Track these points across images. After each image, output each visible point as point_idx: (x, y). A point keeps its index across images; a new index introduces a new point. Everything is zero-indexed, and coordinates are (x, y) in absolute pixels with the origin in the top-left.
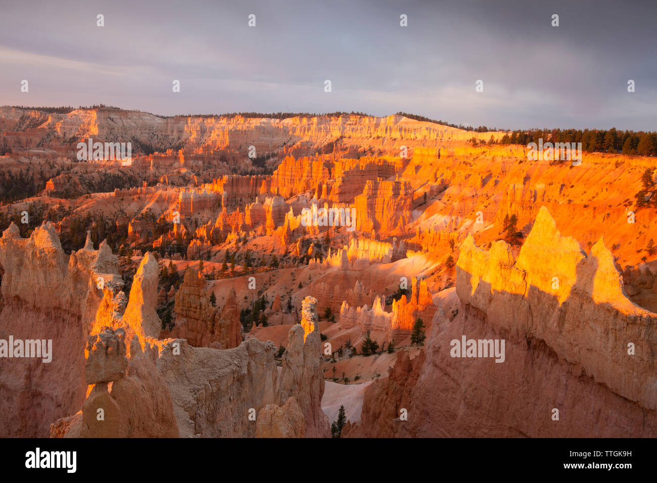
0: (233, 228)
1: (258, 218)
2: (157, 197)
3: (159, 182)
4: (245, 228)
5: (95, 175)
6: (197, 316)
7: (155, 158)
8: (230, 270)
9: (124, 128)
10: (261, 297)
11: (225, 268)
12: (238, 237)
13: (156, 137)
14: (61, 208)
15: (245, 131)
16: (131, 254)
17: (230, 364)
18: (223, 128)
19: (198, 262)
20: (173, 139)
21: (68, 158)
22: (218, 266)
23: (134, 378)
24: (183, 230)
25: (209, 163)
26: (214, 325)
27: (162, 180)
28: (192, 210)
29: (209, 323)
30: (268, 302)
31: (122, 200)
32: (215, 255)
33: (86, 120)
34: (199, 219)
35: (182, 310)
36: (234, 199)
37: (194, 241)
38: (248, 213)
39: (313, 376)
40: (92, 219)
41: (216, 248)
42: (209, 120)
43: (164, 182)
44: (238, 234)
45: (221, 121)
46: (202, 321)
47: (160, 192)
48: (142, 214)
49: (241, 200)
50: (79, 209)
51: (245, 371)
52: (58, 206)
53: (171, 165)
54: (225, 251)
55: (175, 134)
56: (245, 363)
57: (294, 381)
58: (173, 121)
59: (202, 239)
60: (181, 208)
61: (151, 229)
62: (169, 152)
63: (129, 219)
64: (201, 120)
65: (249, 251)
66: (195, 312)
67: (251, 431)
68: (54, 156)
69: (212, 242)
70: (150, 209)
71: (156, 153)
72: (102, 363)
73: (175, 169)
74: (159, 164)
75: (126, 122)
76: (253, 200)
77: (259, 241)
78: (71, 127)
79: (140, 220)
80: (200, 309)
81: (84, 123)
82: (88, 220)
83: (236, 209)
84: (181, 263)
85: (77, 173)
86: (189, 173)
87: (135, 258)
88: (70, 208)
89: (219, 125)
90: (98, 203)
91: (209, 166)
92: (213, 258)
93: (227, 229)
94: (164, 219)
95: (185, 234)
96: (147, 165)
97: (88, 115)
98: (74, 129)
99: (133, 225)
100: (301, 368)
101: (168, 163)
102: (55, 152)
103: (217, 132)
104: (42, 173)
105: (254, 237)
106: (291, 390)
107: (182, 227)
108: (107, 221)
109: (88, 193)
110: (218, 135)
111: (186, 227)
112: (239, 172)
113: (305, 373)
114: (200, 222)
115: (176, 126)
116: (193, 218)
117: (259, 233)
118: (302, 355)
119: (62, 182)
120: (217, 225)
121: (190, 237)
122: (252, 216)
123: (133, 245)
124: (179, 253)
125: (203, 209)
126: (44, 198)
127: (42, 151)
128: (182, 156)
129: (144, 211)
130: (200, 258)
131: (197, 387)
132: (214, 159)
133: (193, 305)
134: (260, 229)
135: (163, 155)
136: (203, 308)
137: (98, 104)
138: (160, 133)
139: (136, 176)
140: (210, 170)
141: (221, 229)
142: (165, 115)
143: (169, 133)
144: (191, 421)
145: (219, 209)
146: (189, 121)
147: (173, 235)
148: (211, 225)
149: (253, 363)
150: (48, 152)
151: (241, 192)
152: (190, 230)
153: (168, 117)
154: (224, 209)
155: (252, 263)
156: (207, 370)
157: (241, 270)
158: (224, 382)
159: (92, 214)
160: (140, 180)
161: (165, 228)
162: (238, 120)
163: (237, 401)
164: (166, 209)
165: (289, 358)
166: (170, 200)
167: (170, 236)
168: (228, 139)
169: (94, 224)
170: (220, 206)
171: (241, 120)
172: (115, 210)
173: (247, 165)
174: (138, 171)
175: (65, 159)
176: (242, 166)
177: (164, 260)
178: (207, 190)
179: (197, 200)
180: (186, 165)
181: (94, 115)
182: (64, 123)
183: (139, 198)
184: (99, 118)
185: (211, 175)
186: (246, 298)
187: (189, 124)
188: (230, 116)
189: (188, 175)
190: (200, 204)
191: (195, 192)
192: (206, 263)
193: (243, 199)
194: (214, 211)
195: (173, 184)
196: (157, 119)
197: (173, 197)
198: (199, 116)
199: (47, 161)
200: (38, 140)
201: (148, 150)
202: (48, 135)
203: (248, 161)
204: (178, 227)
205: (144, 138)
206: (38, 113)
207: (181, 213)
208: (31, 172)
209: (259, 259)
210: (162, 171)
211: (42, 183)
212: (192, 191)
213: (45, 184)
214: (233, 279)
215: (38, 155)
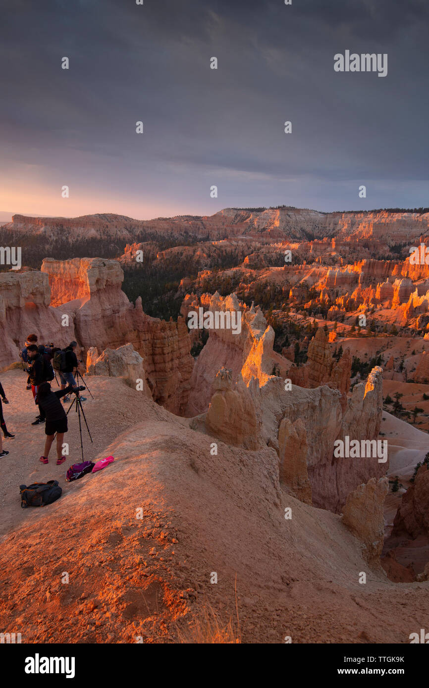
0: (365, 300)
1: (387, 295)
2: (312, 272)
3: (315, 261)
4: (375, 301)
5: (274, 254)
6: (322, 362)
7: (314, 244)
8: (357, 332)
9: (296, 222)
10: (378, 356)
11: (353, 330)
12: (367, 308)
13: (317, 228)
14: (251, 276)
15: (387, 223)
16: (289, 311)
17: (307, 397)
18: (369, 221)
19: (334, 323)
20: (330, 230)
21: (259, 242)
22: (348, 327)
24: (327, 298)
25: (354, 249)
26: (331, 370)
27: (317, 260)
28: (335, 284)
29: (328, 368)
30: (384, 361)
31: (288, 273)
32: (348, 319)
33: (272, 217)
34: (340, 291)
35: (312, 355)
36: (369, 278)
37: (334, 306)
38: (378, 290)
39: (370, 419)
40: (268, 284)
41: (349, 314)
42: (359, 215)
43: (319, 261)
44: (368, 306)
45: (369, 216)
46: (325, 365)
47: (314, 269)
48: (300, 284)
49: (374, 279)
50: (261, 277)
51: (317, 404)
52: (249, 274)
53: (325, 249)
54: (355, 318)
55: (332, 226)
56: (318, 399)
57: (354, 418)
58: (331, 216)
59: (339, 306)
60: (327, 282)
61: (305, 295)
62: (325, 239)
63: (291, 287)
64: (352, 215)
65: (374, 319)
66: (320, 359)
67: (317, 439)
68: (251, 241)
69: (346, 309)
70: (306, 281)
71: (316, 240)
73: (328, 252)
74: (316, 249)
75: (299, 217)
76: (384, 280)
77: (384, 312)
78: (262, 221)
79: (298, 288)
80: (324, 357)
81: (271, 219)
82: (266, 285)
83: (369, 286)
84: (321, 322)
85: (263, 253)
86: (338, 256)
87: (291, 314)
88: (256, 276)
89: (366, 219)
90: (273, 274)
91: (354, 250)
92: (346, 321)
93: (360, 300)
94: (314, 288)
95: (328, 301)
96: (308, 249)
97: (274, 213)
98: (265, 223)
99: (293, 291)
100: (360, 412)
101: (323, 248)
102: (252, 238)
103: (364, 225)
104: (243, 252)
105: (381, 309)
106: (351, 424)
107: (326, 296)
108: (277, 286)
109: (268, 267)
110: (364, 227)
111: (329, 296)
112: (377, 256)
113: (363, 416)
114: (340, 293)
115: (333, 220)
116: (335, 290)
117: (386, 306)
119: (254, 258)
120: (352, 297)
121: (332, 303)
122: (382, 293)
123: (291, 305)
124: (321, 315)
125: (344, 284)
126: (242, 268)
127: (244, 237)
128: (334, 243)
129: (301, 282)
130: (336, 320)
132: (358, 245)
133: (320, 354)
134: (386, 304)
135: (320, 242)
136: (326, 357)
137: (281, 205)
138: (321, 225)
139: (300, 256)
140: (354, 254)
141: (355, 300)
142: (326, 212)
143: (327, 225)
144: (276, 422)
145: (356, 285)
146: (343, 216)
147: (319, 301)
148: (348, 297)
149: (323, 401)
150: (249, 238)
151: (375, 273)
152: (332, 298)
153: (328, 213)
154: (360, 285)
155: (376, 329)
156: (293, 397)
157: (366, 333)
158: (302, 406)
159: (268, 281)
160: (302, 259)
161: (314, 295)
162: (383, 215)
163: (310, 419)
164: (317, 282)
166: (320, 275)
167: (317, 301)
168: (372, 230)
169: (269, 288)
170: (357, 282)
171: (386, 215)
172: (283, 280)
173: (385, 251)
174: (301, 253)
175: (257, 243)
176: (381, 252)
177: (310, 318)
178: (349, 269)
179: (340, 277)
180: (336, 250)
181: (278, 212)
182: (259, 219)
183: (299, 272)
184: (281, 215)
185: (355, 258)
186: (366, 354)
187: (343, 219)
188: (376, 212)
189: (336, 257)
190: (343, 280)
191: (339, 271)
192: (339, 324)
193: (377, 279)
194: (352, 286)
195: (324, 263)
196: (320, 215)
197: (323, 273)
198: (352, 212)
199: (247, 244)
200: (243, 230)
201: (310, 238)
202: (249, 227)
203: (386, 248)
204: (324, 295)
205: (309, 229)
206: (245, 212)
207: (327, 286)
208: (237, 251)
209: (382, 327)
210: (319, 253)
211: (242, 258)
212: (337, 270)
213: (244, 259)
214: (358, 338)
215: (242, 240)
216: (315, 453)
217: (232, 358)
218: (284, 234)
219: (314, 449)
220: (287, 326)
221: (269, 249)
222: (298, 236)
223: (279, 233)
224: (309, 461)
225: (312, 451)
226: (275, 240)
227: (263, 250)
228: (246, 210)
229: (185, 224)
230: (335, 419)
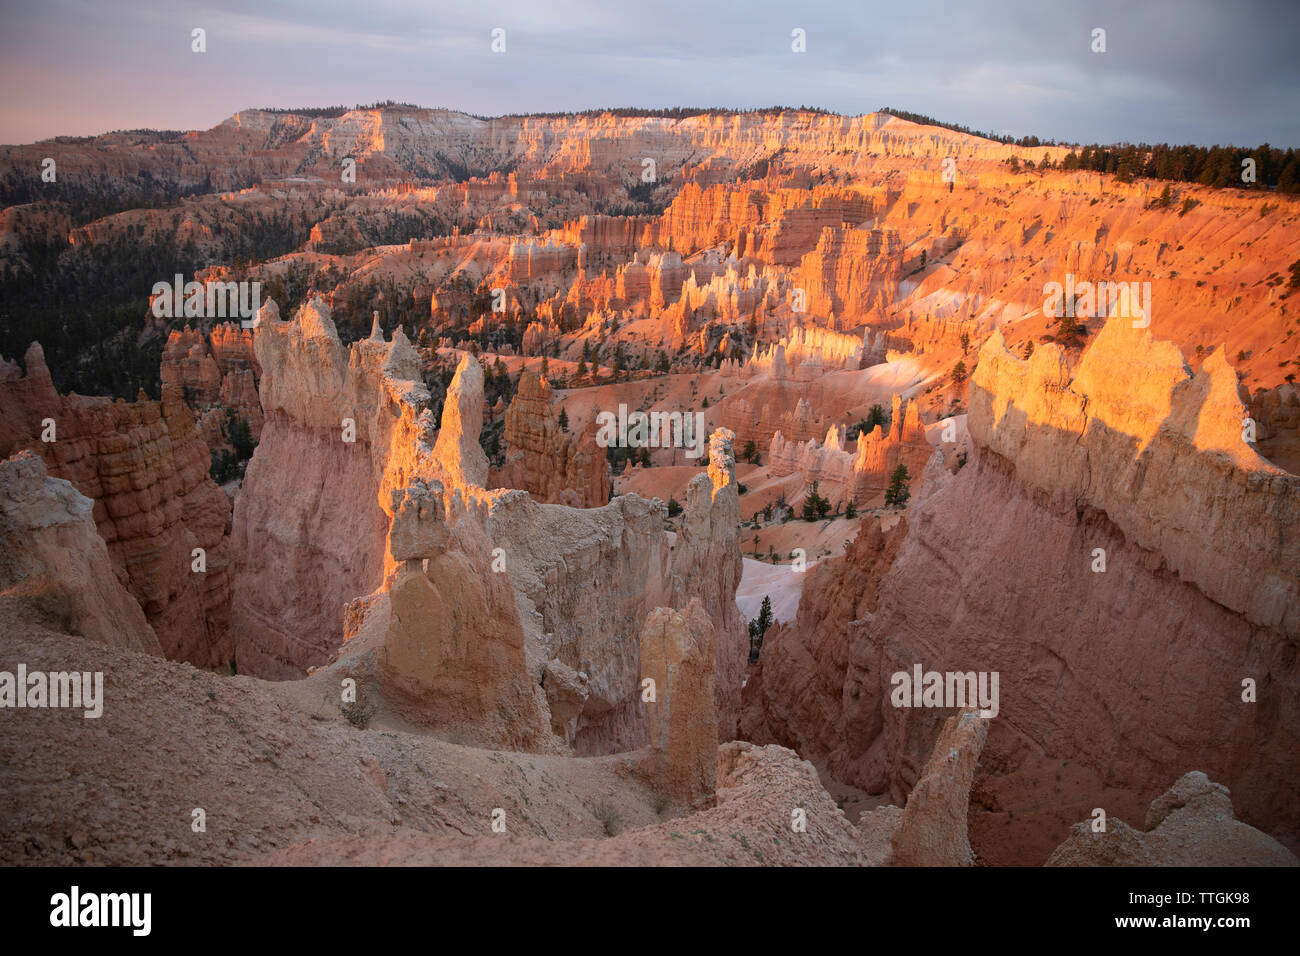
0: (596, 302)
1: (637, 289)
2: (476, 251)
3: (478, 227)
4: (615, 304)
5: (380, 216)
6: (539, 447)
7: (471, 187)
8: (590, 374)
9: (423, 139)
11: (583, 370)
12: (603, 320)
13: (472, 152)
14: (333, 270)
15: (618, 140)
16: (437, 344)
17: (595, 532)
18: (581, 135)
19: (540, 359)
20: (500, 155)
21: (341, 190)
22: (572, 367)
23: (457, 554)
24: (516, 307)
25: (558, 196)
26: (566, 462)
27: (482, 224)
28: (529, 274)
29: (558, 459)
31: (422, 256)
32: (567, 348)
33: (366, 128)
34: (542, 289)
35: (516, 437)
36: (597, 256)
37: (534, 324)
38: (620, 279)
39: (725, 555)
40: (378, 287)
41: (568, 337)
42: (558, 122)
43: (486, 227)
44: (605, 315)
45: (578, 124)
46: (548, 455)
47: (479, 243)
48: (452, 280)
49: (609, 258)
50: (358, 271)
51: (618, 543)
52: (329, 266)
53: (496, 199)
54: (583, 343)
55: (504, 147)
56: (618, 531)
57: (694, 560)
58: (500, 125)
59: (545, 322)
60: (513, 270)
61: (466, 304)
62: (494, 177)
63: (433, 287)
64: (544, 121)
65: (621, 342)
66: (536, 441)
67: (627, 632)
68: (321, 188)
69: (561, 327)
70: (465, 272)
71: (473, 179)
72: (413, 532)
73: (503, 205)
74: (477, 198)
75: (427, 129)
76: (629, 258)
77: (638, 326)
78: (343, 139)
79: (449, 289)
80: (545, 436)
81: (363, 132)
82: (373, 288)
83: (601, 272)
84: (513, 360)
85: (354, 214)
86: (526, 213)
87: (442, 351)
88: (345, 269)
89: (574, 130)
90: (386, 262)
91: (558, 199)
92: (563, 354)
93: (587, 306)
94: (486, 288)
95: (519, 314)
96: (459, 199)
97: (369, 119)
98: (348, 143)
99: (439, 297)
100: (705, 543)
101: (491, 196)
102: (322, 180)
103: (571, 143)
104: (304, 215)
105: (631, 321)
106: (689, 575)
107: (514, 300)
108: (400, 290)
109: (371, 246)
110: (572, 148)
111: (520, 303)
112: (606, 210)
113: (712, 550)
114: (542, 293)
115: (504, 133)
116: (531, 287)
117: (639, 312)
118: (707, 522)
119: (332, 228)
120: (570, 299)
121: (528, 318)
122: (628, 286)
123: (439, 329)
124: (510, 345)
125: (548, 272)
126: (309, 255)
127: (303, 180)
128: (514, 184)
129: (455, 275)
130: (543, 352)
131: (545, 563)
132: (566, 188)
133: (534, 430)
134: (639, 307)
135: (483, 183)
136: (549, 434)
137: (383, 100)
138: (480, 145)
139: (443, 217)
140: (559, 206)
141: (577, 305)
142: (488, 115)
143: (494, 145)
144: (538, 615)
145: (573, 273)
146: (526, 124)
147: (499, 314)
148: (561, 300)
149: (630, 532)
150: (312, 181)
151: (609, 244)
152: (527, 306)
153: (492, 119)
154: (582, 272)
155: (627, 363)
156: (561, 539)
157: (609, 375)
158: (587, 558)
159: (378, 280)
160: (448, 223)
161: (487, 303)
162: (606, 121)
163: (606, 586)
164: (489, 272)
165: (687, 525)
166: (494, 257)
167: (494, 317)
168: (588, 154)
169: (380, 296)
170: (574, 266)
171: (612, 121)
172: (411, 273)
173: (619, 198)
174: (445, 209)
175: (337, 191)
176: (612, 200)
177: (486, 355)
178: (555, 240)
179: (537, 257)
180: (520, 199)
181: (378, 118)
182: (334, 134)
183: (448, 254)
184: (385, 123)
185: (561, 216)
187: (525, 130)
188: (596, 114)
189: (523, 215)
190: (545, 264)
191: (534, 245)
192: (552, 362)
193: (613, 256)
194: (565, 277)
195: (499, 230)
196: (475, 121)
197: (500, 252)
198: (543, 116)
199: (310, 194)
200: (297, 162)
201: (461, 174)
202: (312, 153)
203: (622, 192)
204: (508, 301)
205: (454, 154)
206: (297, 118)
207: (512, 279)
208: (289, 215)
209: (638, 357)
210: (483, 209)
211: (304, 230)
212: (531, 242)
213: (309, 232)
214: (595, 388)
215: (298, 186)
216: (626, 668)
217: (340, 469)
218: (399, 168)
219: (624, 658)
220: (437, 380)
221: (367, 204)
222: (432, 170)
223: (388, 167)
224: (617, 689)
225: (620, 663)
226: (379, 183)
227: (352, 208)
228: (297, 112)
229: (138, 152)
230: (659, 572)
